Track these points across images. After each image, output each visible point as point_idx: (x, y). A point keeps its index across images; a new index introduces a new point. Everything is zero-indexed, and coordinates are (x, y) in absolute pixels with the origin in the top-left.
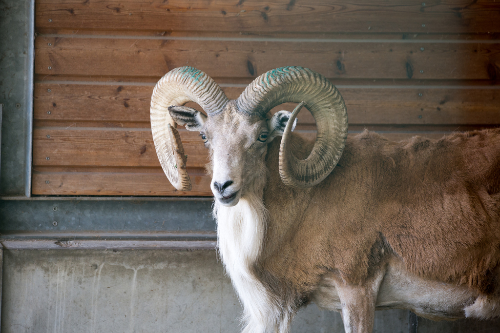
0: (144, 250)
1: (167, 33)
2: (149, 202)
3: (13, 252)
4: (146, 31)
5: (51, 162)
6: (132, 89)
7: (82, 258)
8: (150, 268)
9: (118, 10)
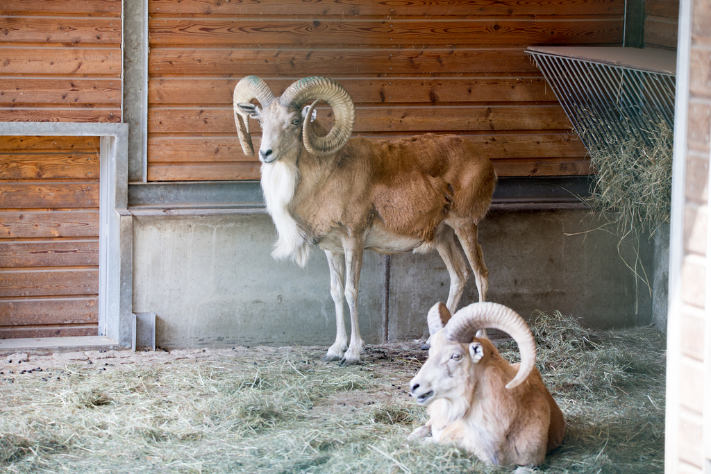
0: (220, 215)
1: (231, 75)
2: (221, 184)
3: (139, 217)
4: (218, 74)
5: (159, 159)
6: (209, 111)
7: (181, 221)
8: (224, 227)
9: (200, 61)
